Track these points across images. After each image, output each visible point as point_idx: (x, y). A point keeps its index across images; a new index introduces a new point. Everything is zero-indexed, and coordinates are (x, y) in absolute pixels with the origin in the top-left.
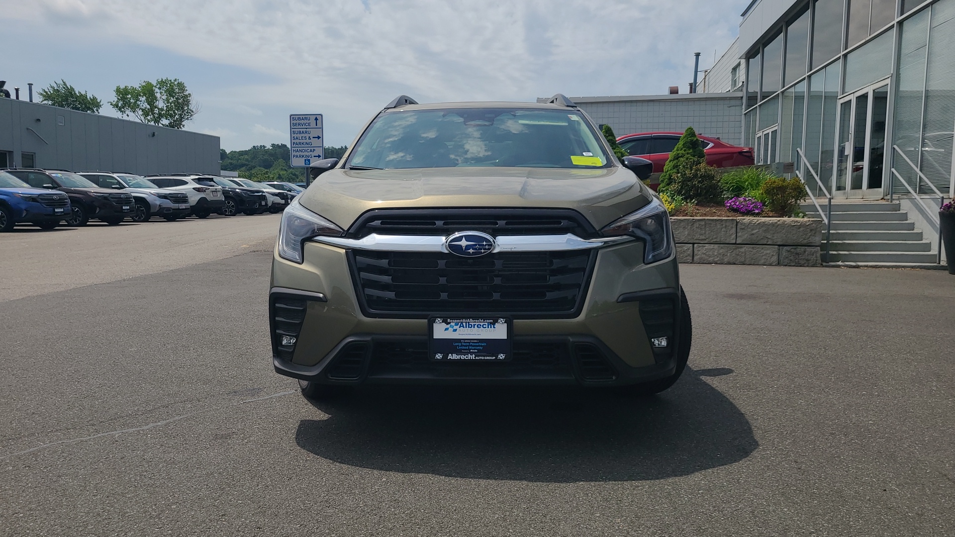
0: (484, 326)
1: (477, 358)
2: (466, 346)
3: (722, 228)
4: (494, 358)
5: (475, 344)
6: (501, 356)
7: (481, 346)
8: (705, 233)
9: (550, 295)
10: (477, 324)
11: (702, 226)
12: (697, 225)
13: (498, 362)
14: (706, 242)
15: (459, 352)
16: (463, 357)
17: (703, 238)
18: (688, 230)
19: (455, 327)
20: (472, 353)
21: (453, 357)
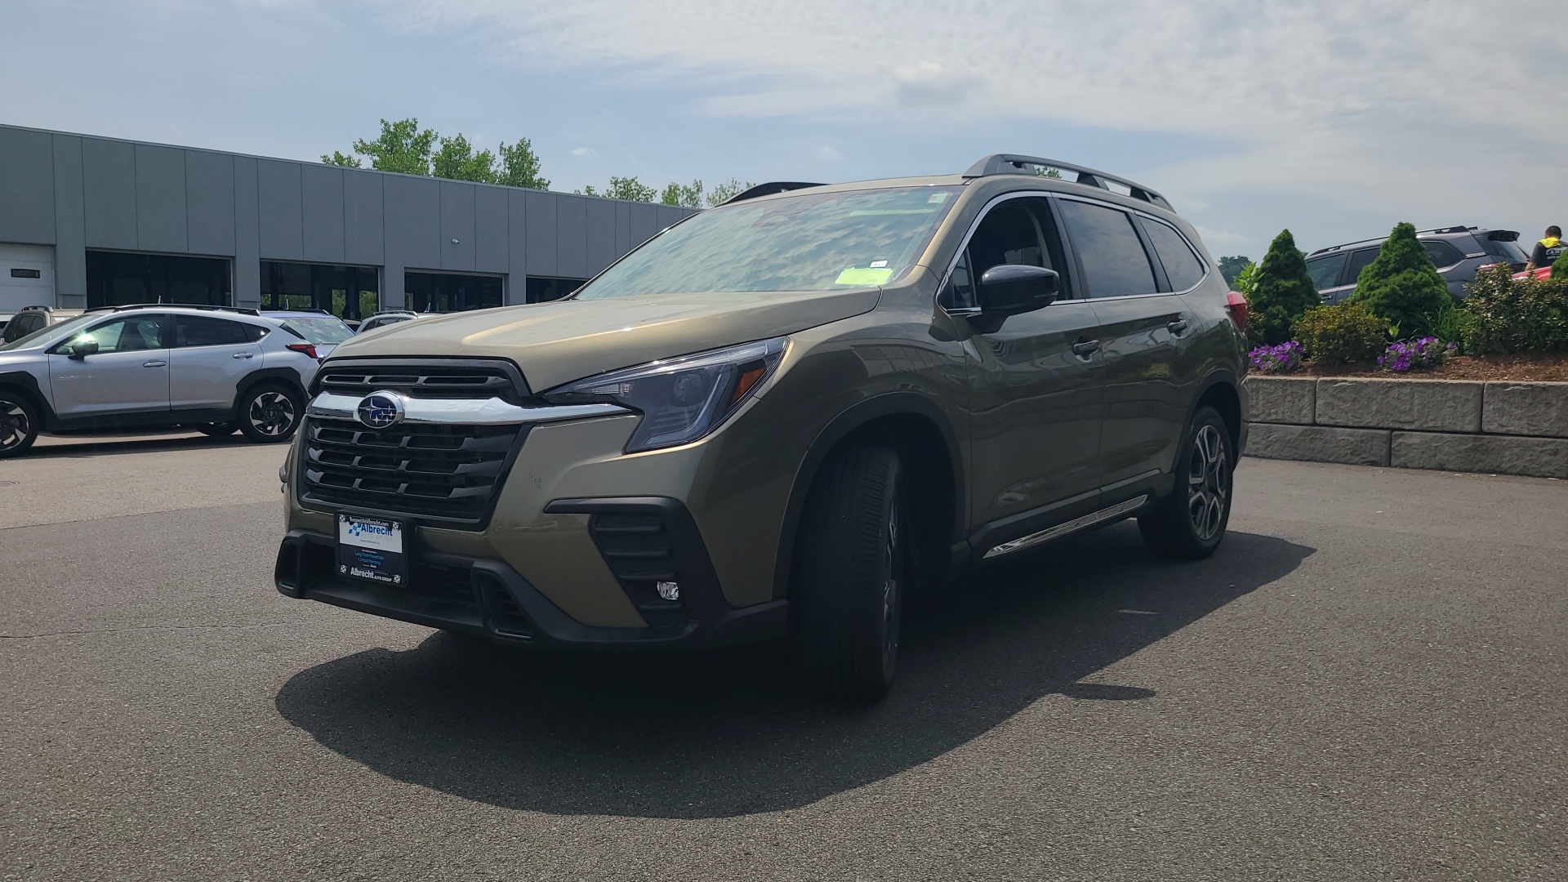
0: (383, 531)
1: (375, 577)
2: (366, 558)
3: (1446, 401)
4: (391, 580)
5: (374, 557)
6: (397, 579)
7: (379, 560)
8: (1411, 409)
9: (457, 492)
10: (377, 527)
11: (1405, 395)
12: (1394, 393)
13: (392, 586)
14: (1412, 427)
15: (360, 567)
16: (364, 574)
17: (1408, 418)
18: (1377, 403)
19: (359, 530)
20: (371, 569)
21: (355, 572)
